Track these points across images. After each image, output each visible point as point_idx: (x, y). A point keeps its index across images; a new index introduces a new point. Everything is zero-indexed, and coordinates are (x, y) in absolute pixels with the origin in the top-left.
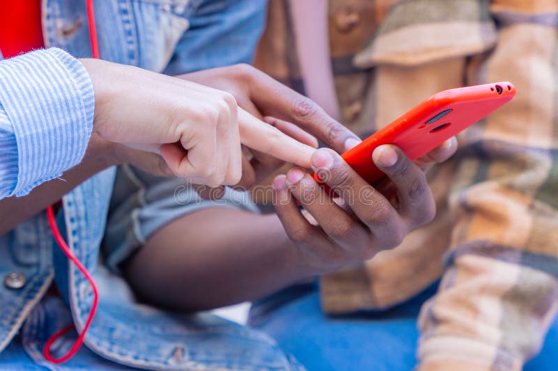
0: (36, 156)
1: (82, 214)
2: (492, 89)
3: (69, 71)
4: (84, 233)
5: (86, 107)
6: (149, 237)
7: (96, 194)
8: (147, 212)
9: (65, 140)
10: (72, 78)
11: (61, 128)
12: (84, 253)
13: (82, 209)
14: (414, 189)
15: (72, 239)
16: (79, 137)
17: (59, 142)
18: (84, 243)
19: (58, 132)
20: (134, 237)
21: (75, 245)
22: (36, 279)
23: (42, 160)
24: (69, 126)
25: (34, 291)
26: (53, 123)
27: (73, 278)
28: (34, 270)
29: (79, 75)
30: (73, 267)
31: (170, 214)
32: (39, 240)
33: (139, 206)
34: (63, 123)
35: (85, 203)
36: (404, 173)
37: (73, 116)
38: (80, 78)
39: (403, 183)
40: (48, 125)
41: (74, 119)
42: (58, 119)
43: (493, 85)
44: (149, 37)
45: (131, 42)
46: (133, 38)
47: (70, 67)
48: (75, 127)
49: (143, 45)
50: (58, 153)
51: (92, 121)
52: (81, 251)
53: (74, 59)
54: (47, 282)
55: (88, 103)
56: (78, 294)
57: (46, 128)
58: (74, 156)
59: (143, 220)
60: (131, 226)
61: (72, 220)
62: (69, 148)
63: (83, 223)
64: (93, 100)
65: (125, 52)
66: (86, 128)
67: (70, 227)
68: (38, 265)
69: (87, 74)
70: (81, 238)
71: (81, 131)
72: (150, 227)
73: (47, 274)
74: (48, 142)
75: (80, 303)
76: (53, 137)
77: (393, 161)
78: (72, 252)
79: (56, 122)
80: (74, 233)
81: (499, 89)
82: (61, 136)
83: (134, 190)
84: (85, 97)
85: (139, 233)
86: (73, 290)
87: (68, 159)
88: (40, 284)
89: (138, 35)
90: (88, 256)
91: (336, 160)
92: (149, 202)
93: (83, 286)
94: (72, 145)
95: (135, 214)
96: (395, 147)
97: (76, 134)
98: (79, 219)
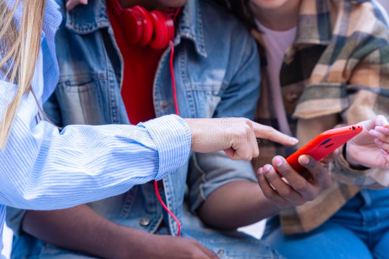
0: (167, 160)
1: (172, 190)
2: (350, 129)
3: (180, 124)
4: (174, 199)
5: (188, 139)
6: (207, 197)
7: (179, 181)
8: (207, 185)
9: (179, 154)
10: (181, 127)
11: (177, 148)
12: (175, 208)
13: (172, 188)
14: (318, 173)
15: (168, 202)
16: (185, 153)
17: (176, 155)
18: (174, 204)
19: (176, 150)
20: (201, 197)
21: (170, 205)
22: (155, 220)
23: (169, 163)
24: (181, 148)
25: (154, 226)
26: (174, 146)
27: (170, 220)
28: (154, 215)
29: (185, 126)
30: (170, 216)
31: (217, 185)
32: (156, 202)
33: (203, 182)
34: (178, 146)
35: (174, 186)
36: (313, 166)
37: (182, 143)
38: (185, 127)
39: (313, 171)
40: (172, 147)
41: (183, 145)
42: (176, 144)
43: (351, 126)
44: (202, 107)
45: (193, 110)
46: (194, 108)
47: (180, 122)
48: (183, 148)
49: (198, 111)
50: (176, 160)
51: (190, 146)
52: (173, 207)
53: (182, 119)
54: (160, 221)
55: (188, 138)
56: (173, 227)
57: (171, 148)
58: (182, 161)
59: (204, 189)
60: (199, 192)
61: (168, 194)
62: (180, 157)
63: (173, 195)
64: (190, 137)
65: (190, 114)
66: (188, 149)
67: (167, 197)
68: (156, 213)
69: (187, 126)
70: (172, 201)
71: (186, 150)
72: (208, 192)
73: (160, 217)
74: (172, 155)
75: (174, 231)
76: (174, 152)
77: (308, 161)
78: (169, 209)
79: (175, 146)
80: (169, 199)
81: (354, 128)
82: (177, 152)
83: (201, 175)
84: (187, 135)
85: (203, 195)
86: (171, 225)
87: (180, 162)
88: (156, 222)
89: (196, 107)
90: (176, 210)
91: (283, 162)
92: (207, 180)
93: (175, 223)
94: (182, 156)
95: (201, 186)
96: (308, 156)
97: (183, 152)
98: (171, 193)
